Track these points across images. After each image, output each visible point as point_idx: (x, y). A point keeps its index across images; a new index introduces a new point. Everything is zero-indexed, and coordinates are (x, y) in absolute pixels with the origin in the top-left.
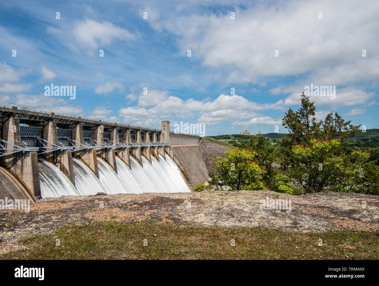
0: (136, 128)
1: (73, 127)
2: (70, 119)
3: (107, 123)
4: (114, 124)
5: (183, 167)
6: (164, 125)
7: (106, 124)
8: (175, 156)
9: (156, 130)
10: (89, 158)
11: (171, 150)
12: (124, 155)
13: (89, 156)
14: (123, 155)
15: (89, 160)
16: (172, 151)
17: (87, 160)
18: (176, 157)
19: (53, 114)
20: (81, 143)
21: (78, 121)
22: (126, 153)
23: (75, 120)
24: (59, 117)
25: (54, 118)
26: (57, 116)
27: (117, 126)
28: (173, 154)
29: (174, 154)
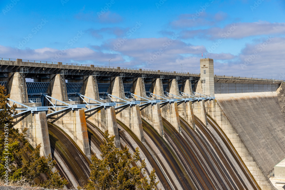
0: (153, 73)
1: (51, 77)
2: (45, 67)
3: (105, 69)
4: (115, 70)
5: (237, 133)
6: (204, 66)
7: (103, 70)
8: (223, 115)
9: (190, 75)
10: (74, 123)
11: (216, 105)
12: (132, 116)
13: (74, 120)
14: (130, 116)
15: (75, 125)
16: (219, 108)
17: (73, 125)
18: (226, 118)
19: (20, 61)
20: (64, 100)
21: (58, 69)
22: (135, 114)
23: (52, 67)
24: (29, 65)
25: (22, 67)
26: (25, 63)
27: (120, 73)
28: (220, 113)
29: (222, 113)
